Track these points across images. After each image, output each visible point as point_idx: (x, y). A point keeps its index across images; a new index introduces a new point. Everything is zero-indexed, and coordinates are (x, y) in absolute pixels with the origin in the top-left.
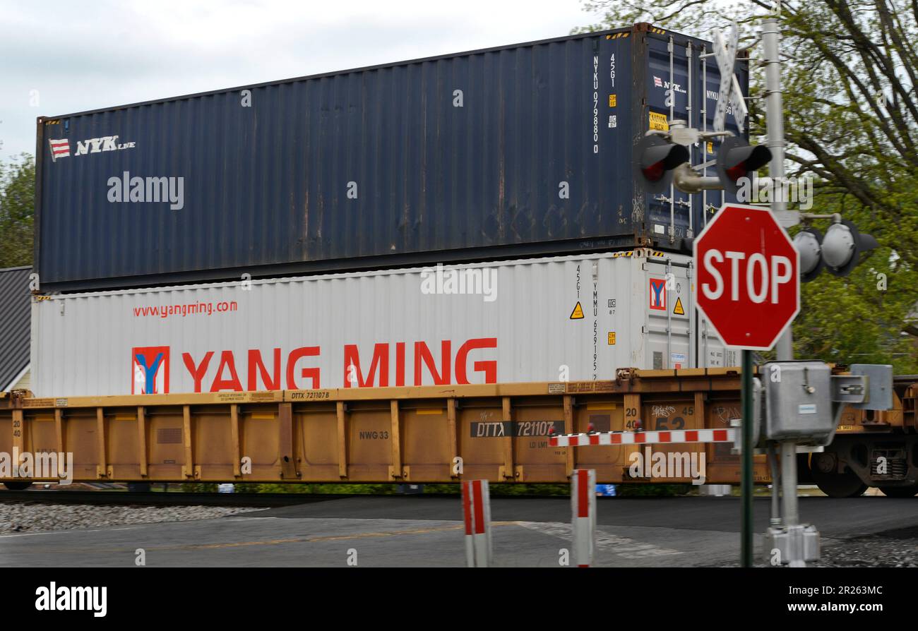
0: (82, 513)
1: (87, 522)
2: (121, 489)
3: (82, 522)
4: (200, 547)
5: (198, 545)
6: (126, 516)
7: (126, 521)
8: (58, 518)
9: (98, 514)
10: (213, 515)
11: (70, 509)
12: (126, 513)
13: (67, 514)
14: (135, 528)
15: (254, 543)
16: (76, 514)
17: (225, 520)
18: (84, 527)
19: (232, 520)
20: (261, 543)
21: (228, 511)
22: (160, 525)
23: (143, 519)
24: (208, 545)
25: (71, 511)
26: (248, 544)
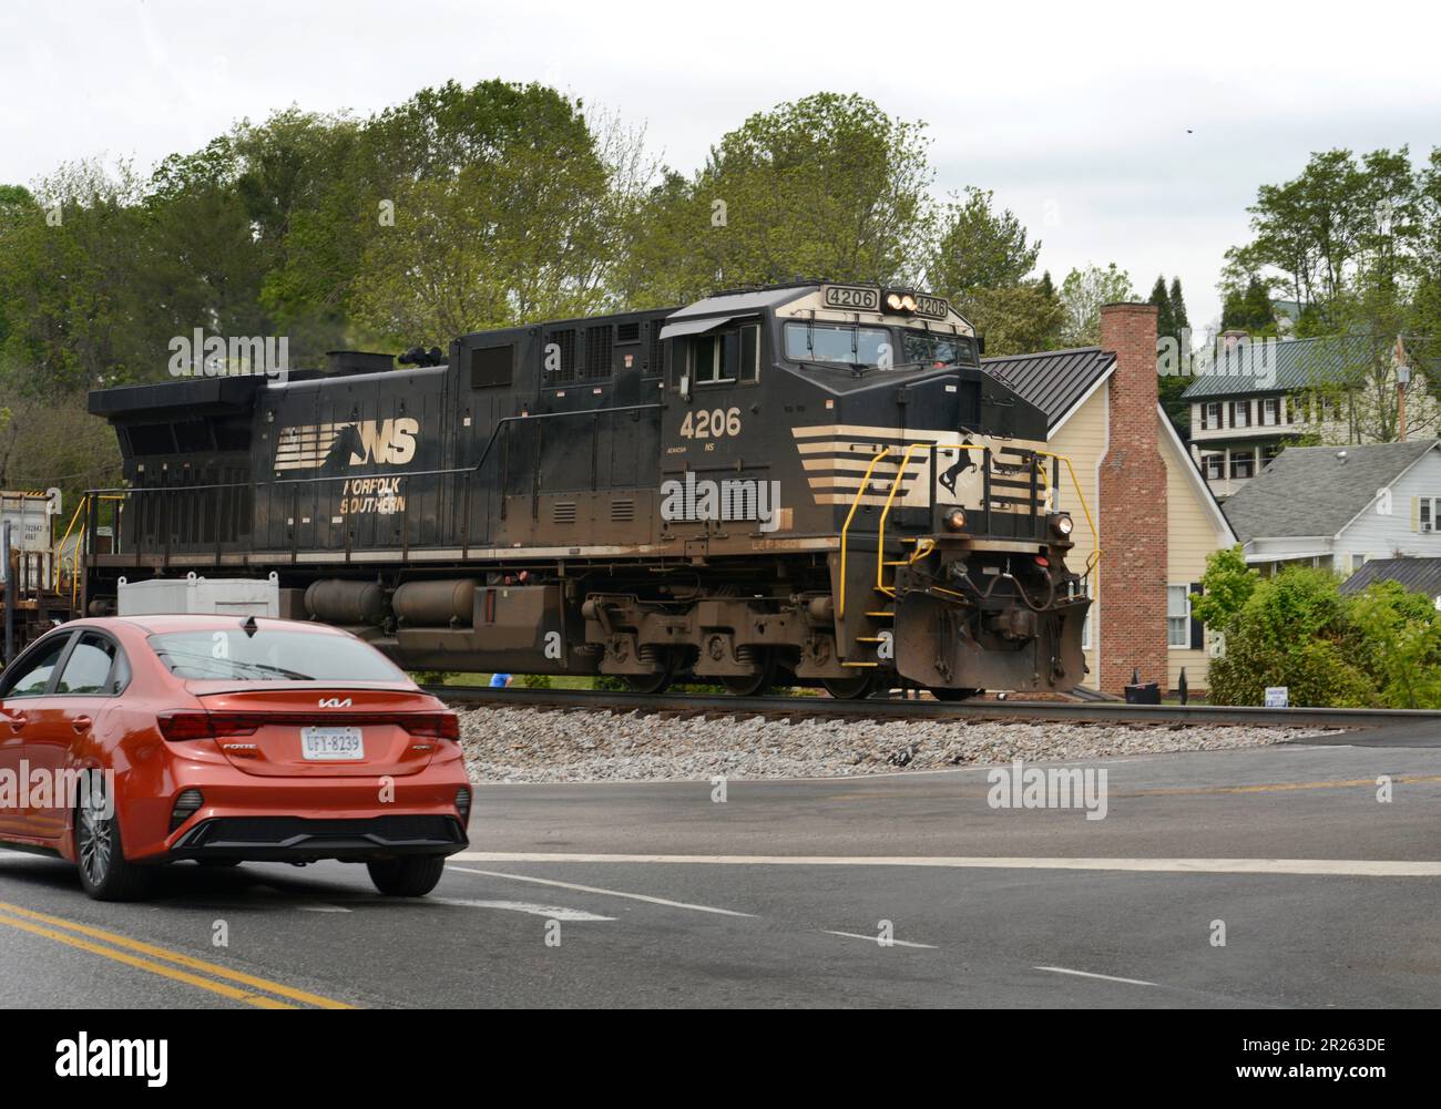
0: (1055, 738)
1: (1064, 750)
2: (1116, 701)
3: (1057, 750)
4: (1237, 790)
5: (1234, 787)
6: (1124, 741)
7: (1123, 750)
8: (1019, 744)
9: (1079, 739)
10: (1256, 741)
11: (1037, 731)
12: (1123, 737)
13: (1031, 739)
14: (1135, 760)
15: (1317, 785)
16: (1045, 739)
17: (1275, 749)
18: (1059, 758)
19: (1284, 749)
20: (1329, 785)
21: (1280, 735)
22: (1177, 756)
23: (1149, 747)
24: (1248, 787)
25: (1038, 735)
26: (1308, 786)
